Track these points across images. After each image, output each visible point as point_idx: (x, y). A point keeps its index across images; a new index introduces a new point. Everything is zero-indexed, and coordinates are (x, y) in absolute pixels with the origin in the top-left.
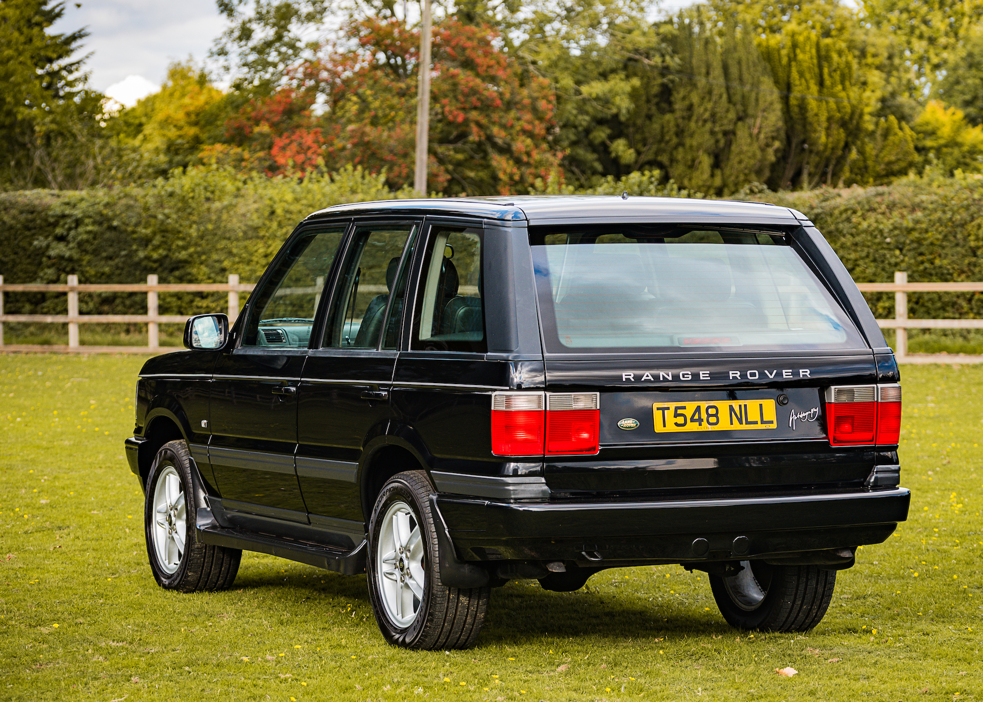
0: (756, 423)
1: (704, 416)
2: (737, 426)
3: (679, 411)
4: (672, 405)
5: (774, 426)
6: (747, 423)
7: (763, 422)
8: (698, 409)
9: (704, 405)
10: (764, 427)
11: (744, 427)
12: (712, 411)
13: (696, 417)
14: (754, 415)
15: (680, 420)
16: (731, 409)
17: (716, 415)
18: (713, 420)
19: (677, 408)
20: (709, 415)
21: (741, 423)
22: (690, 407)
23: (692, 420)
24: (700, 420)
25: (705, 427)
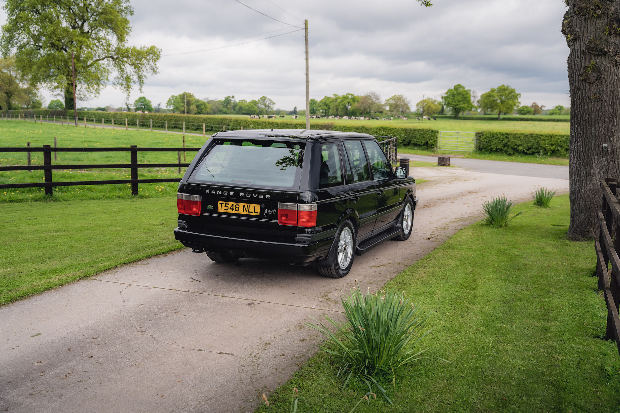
0: (252, 212)
1: (234, 208)
2: (245, 213)
3: (226, 205)
4: (225, 203)
5: (258, 214)
6: (249, 212)
7: (254, 212)
8: (233, 205)
9: (235, 204)
10: (255, 214)
11: (248, 213)
12: (237, 206)
13: (232, 208)
14: (252, 209)
15: (226, 208)
16: (244, 206)
17: (238, 208)
18: (237, 209)
19: (226, 204)
20: (236, 208)
21: (247, 212)
22: (230, 204)
23: (230, 209)
24: (233, 209)
25: (234, 212)
